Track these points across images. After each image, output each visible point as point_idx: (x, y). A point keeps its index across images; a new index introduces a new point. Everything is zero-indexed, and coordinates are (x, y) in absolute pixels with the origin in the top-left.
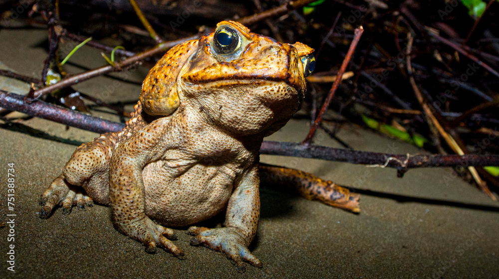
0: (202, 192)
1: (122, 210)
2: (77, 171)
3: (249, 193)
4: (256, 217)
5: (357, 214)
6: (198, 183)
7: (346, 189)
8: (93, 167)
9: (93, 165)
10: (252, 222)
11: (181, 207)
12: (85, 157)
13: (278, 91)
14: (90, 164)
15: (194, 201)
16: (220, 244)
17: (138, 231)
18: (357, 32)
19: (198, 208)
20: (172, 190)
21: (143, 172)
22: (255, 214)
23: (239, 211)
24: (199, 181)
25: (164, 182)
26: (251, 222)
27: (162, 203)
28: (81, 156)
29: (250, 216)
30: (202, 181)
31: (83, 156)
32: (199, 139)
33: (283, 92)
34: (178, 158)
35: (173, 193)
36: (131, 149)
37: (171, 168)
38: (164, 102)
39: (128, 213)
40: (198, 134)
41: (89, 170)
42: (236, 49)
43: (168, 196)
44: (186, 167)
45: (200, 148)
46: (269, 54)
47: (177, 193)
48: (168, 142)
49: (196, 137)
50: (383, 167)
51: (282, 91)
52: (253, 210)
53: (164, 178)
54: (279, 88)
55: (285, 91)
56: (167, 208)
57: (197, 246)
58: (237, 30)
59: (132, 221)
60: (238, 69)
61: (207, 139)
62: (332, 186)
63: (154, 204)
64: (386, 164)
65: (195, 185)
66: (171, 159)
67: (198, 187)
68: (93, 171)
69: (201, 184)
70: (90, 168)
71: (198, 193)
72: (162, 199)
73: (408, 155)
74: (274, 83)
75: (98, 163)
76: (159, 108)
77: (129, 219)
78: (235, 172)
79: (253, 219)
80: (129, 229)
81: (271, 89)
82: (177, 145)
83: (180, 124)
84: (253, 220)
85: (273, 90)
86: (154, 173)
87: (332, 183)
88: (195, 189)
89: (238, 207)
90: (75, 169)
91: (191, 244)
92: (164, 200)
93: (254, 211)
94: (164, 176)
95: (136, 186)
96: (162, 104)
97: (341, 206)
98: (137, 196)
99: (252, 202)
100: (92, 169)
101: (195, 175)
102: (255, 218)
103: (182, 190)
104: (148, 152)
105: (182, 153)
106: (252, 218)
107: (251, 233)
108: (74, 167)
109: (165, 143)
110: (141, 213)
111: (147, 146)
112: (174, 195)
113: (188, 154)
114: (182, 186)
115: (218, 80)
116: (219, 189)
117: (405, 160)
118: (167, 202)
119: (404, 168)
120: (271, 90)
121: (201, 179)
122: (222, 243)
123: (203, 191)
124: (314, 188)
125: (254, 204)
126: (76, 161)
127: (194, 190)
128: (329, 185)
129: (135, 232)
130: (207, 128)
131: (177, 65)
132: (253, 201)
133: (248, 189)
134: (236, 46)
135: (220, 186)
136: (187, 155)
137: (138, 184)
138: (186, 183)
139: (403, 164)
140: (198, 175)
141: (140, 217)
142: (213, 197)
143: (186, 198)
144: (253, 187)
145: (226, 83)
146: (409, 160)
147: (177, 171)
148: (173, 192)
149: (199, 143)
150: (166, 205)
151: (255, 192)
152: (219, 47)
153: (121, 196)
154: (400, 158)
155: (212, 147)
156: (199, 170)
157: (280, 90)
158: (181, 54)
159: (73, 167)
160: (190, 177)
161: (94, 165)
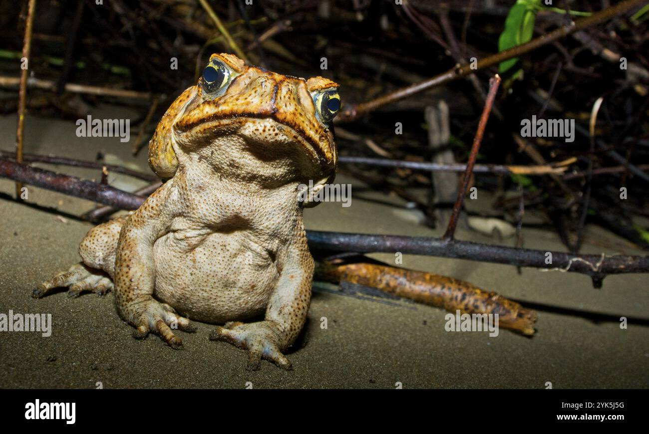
0: (225, 273)
1: (120, 290)
2: (89, 250)
3: (293, 279)
4: (299, 309)
5: (529, 337)
6: (217, 261)
7: (513, 303)
8: (108, 244)
9: (107, 242)
10: (292, 315)
11: (201, 292)
12: (98, 232)
13: (264, 131)
14: (103, 240)
15: (217, 285)
16: (246, 340)
17: (134, 314)
18: (493, 83)
19: (225, 294)
20: (186, 270)
21: (155, 247)
22: (298, 304)
23: (277, 301)
24: (219, 258)
25: (175, 259)
26: (290, 314)
27: (179, 287)
28: (95, 232)
29: (289, 307)
30: (221, 259)
31: (97, 232)
32: (202, 201)
33: (271, 132)
34: (185, 228)
35: (188, 274)
36: (136, 219)
37: (179, 240)
38: (163, 159)
39: (126, 294)
40: (200, 195)
41: (103, 248)
42: (222, 85)
43: (183, 277)
44: (197, 238)
45: (205, 212)
46: (254, 87)
47: (193, 273)
48: (171, 208)
49: (198, 198)
50: (562, 271)
51: (269, 130)
52: (296, 299)
53: (174, 254)
54: (265, 127)
55: (274, 130)
56: (186, 294)
57: (216, 340)
58: (223, 62)
59: (131, 303)
60: (219, 107)
61: (211, 201)
62: (494, 298)
63: (170, 287)
64: (568, 268)
65: (214, 263)
66: (178, 230)
67: (218, 266)
68: (108, 249)
69: (221, 262)
70: (103, 245)
71: (220, 275)
72: (177, 281)
73: (603, 255)
74: (258, 120)
75: (114, 240)
76: (160, 167)
77: (127, 301)
78: (264, 247)
79: (294, 311)
80: (127, 313)
81: (255, 128)
82: (180, 211)
83: (180, 184)
84: (293, 313)
85: (258, 130)
86: (164, 248)
87: (496, 294)
88: (214, 268)
89: (277, 296)
90: (87, 246)
91: (211, 340)
92: (180, 283)
93: (297, 301)
94: (174, 251)
95: (139, 262)
96: (162, 161)
97: (507, 325)
98: (139, 274)
99: (295, 289)
100: (107, 247)
101: (212, 250)
102: (297, 310)
103: (198, 270)
104: (153, 221)
105: (188, 222)
106: (292, 310)
107: (289, 328)
108: (87, 245)
109: (168, 209)
110: (142, 295)
111: (152, 215)
112: (190, 276)
113: (193, 222)
114: (197, 264)
115: (200, 123)
116: (249, 271)
117: (597, 261)
118: (184, 286)
119: (597, 272)
120: (256, 130)
121: (220, 256)
122: (247, 339)
123: (227, 271)
124: (469, 301)
125: (298, 292)
126: (89, 237)
127: (213, 270)
128: (490, 296)
129: (131, 316)
130: (210, 187)
131: (175, 114)
132: (297, 289)
133: (293, 274)
134: (222, 81)
135: (249, 266)
136: (194, 224)
137: (142, 260)
138: (202, 261)
139: (595, 267)
140: (215, 251)
141: (140, 300)
142: (242, 281)
143: (205, 280)
144: (299, 272)
145: (208, 125)
146: (603, 262)
147: (187, 245)
148: (189, 272)
149: (202, 205)
150: (183, 289)
151: (301, 278)
152: (206, 85)
153: (121, 274)
154: (589, 259)
155: (217, 210)
156: (216, 245)
157: (267, 129)
158: (181, 101)
159: (85, 245)
160: (206, 253)
161: (109, 242)
